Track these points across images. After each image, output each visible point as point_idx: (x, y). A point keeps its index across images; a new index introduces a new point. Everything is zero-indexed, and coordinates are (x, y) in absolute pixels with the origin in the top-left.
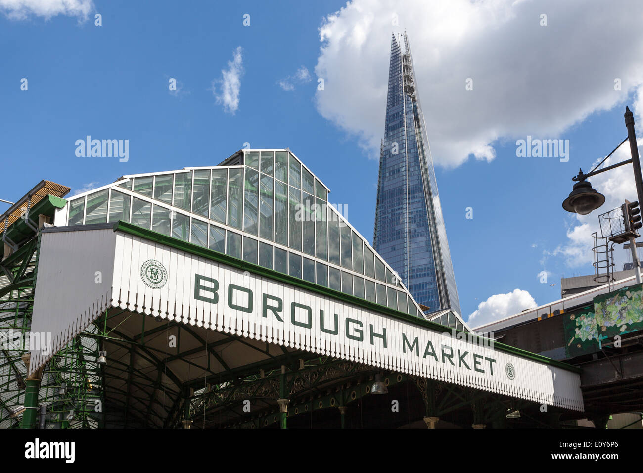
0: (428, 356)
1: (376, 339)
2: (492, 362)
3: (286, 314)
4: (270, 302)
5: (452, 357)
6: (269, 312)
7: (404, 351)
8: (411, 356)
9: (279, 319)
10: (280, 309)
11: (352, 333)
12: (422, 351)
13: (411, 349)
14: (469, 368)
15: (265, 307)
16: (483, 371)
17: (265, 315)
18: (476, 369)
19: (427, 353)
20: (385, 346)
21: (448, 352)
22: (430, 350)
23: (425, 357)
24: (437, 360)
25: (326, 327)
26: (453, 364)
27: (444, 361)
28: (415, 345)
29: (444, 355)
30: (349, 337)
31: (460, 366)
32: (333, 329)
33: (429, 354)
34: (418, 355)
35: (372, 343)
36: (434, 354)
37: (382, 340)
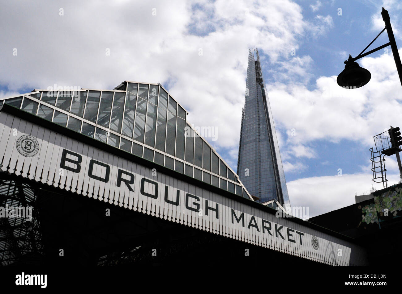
0: (251, 227)
1: (210, 211)
2: (302, 235)
3: (136, 185)
4: (124, 176)
5: (271, 229)
6: (123, 183)
7: (233, 222)
8: (238, 226)
9: (131, 189)
10: (132, 182)
11: (190, 205)
12: (247, 223)
13: (238, 221)
14: (283, 238)
15: (120, 179)
16: (294, 242)
17: (119, 185)
18: (289, 240)
19: (250, 225)
20: (217, 217)
21: (267, 225)
22: (253, 223)
23: (249, 227)
24: (258, 230)
25: (170, 199)
26: (271, 234)
27: (264, 232)
28: (242, 218)
29: (264, 227)
30: (188, 207)
31: (277, 236)
32: (175, 201)
33: (253, 226)
34: (244, 226)
35: (207, 214)
36: (256, 226)
37: (215, 212)
